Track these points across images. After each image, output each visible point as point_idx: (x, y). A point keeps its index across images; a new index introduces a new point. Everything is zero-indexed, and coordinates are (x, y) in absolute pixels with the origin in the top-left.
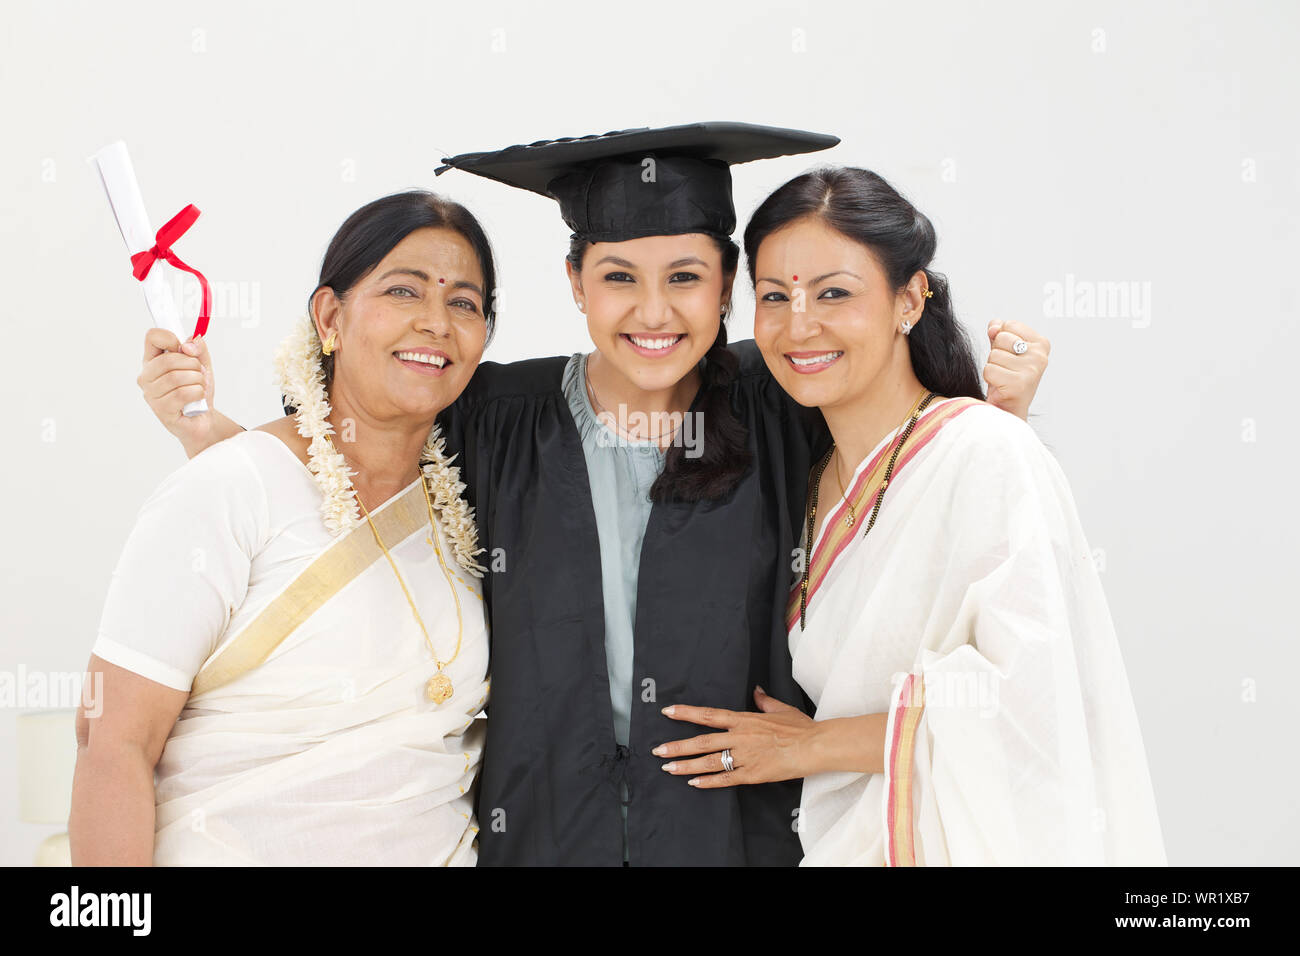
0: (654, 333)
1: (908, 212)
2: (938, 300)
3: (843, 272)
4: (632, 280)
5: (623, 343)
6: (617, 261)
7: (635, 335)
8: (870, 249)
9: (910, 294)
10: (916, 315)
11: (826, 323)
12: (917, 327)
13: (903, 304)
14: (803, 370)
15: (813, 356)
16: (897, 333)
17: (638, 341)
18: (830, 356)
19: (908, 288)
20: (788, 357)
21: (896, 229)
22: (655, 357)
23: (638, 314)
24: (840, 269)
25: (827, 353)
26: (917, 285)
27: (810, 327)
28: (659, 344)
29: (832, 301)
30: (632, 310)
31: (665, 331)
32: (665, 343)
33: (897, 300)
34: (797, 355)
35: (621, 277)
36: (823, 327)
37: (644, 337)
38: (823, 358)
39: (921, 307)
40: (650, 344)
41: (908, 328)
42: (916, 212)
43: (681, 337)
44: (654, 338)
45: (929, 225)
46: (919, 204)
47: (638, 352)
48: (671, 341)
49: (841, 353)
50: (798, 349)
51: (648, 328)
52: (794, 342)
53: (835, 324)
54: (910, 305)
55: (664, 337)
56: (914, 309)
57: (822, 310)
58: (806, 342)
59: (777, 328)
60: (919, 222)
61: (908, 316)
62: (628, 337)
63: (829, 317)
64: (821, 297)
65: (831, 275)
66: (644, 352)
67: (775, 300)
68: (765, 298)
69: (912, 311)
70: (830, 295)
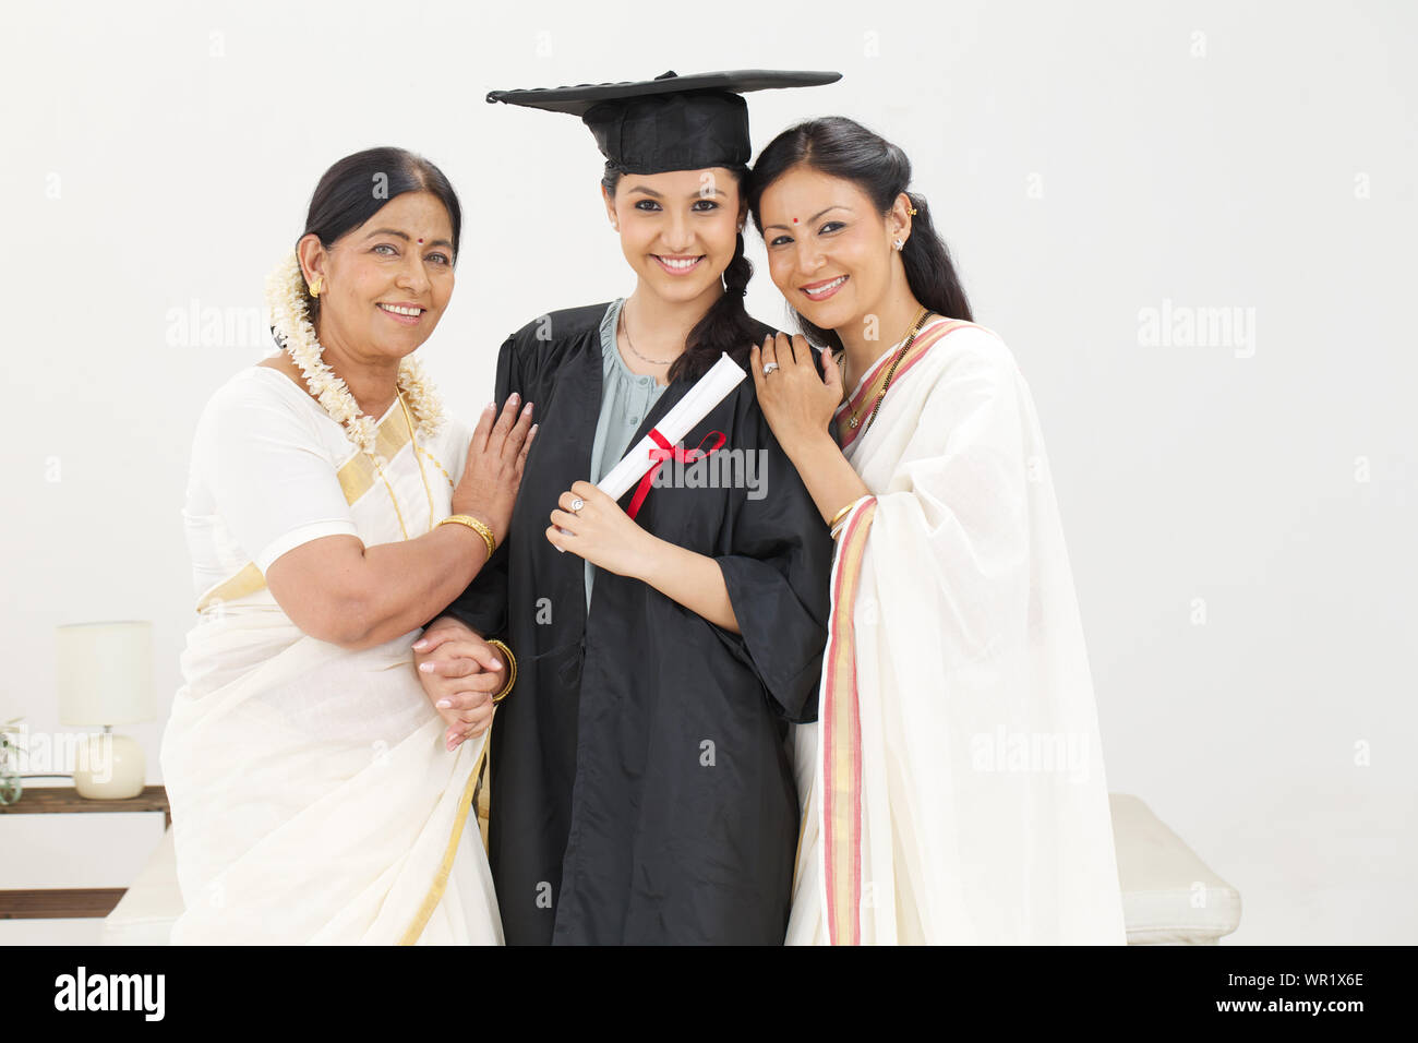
0: (679, 255)
1: (883, 145)
2: (921, 219)
3: (836, 207)
4: (659, 210)
5: (652, 262)
6: (646, 191)
7: (664, 257)
8: (854, 182)
9: (896, 215)
10: (906, 232)
11: (829, 254)
12: (908, 242)
13: (892, 225)
14: (819, 297)
15: (825, 285)
16: (892, 249)
17: (664, 260)
18: (839, 281)
19: (894, 210)
20: (803, 289)
21: (873, 161)
22: (680, 277)
23: (664, 239)
24: (833, 205)
25: (835, 279)
26: (901, 205)
27: (816, 261)
28: (683, 264)
29: (831, 234)
30: (659, 236)
31: (688, 254)
32: (689, 263)
33: (887, 222)
34: (810, 286)
35: (649, 205)
36: (829, 259)
37: (671, 258)
38: (834, 284)
39: (909, 224)
40: (674, 263)
41: (901, 245)
42: (888, 144)
43: (700, 258)
44: (679, 259)
45: (901, 154)
46: (889, 139)
47: (669, 273)
48: (693, 262)
49: (847, 277)
50: (811, 281)
51: (673, 251)
52: (805, 276)
53: (836, 253)
54: (898, 224)
55: (686, 258)
56: (903, 226)
57: (826, 241)
58: (815, 274)
59: (789, 266)
60: (891, 151)
61: (900, 236)
62: (657, 257)
63: (831, 247)
64: (821, 232)
65: (826, 211)
66: (671, 270)
67: (782, 243)
68: (774, 243)
69: (902, 230)
70: (828, 229)
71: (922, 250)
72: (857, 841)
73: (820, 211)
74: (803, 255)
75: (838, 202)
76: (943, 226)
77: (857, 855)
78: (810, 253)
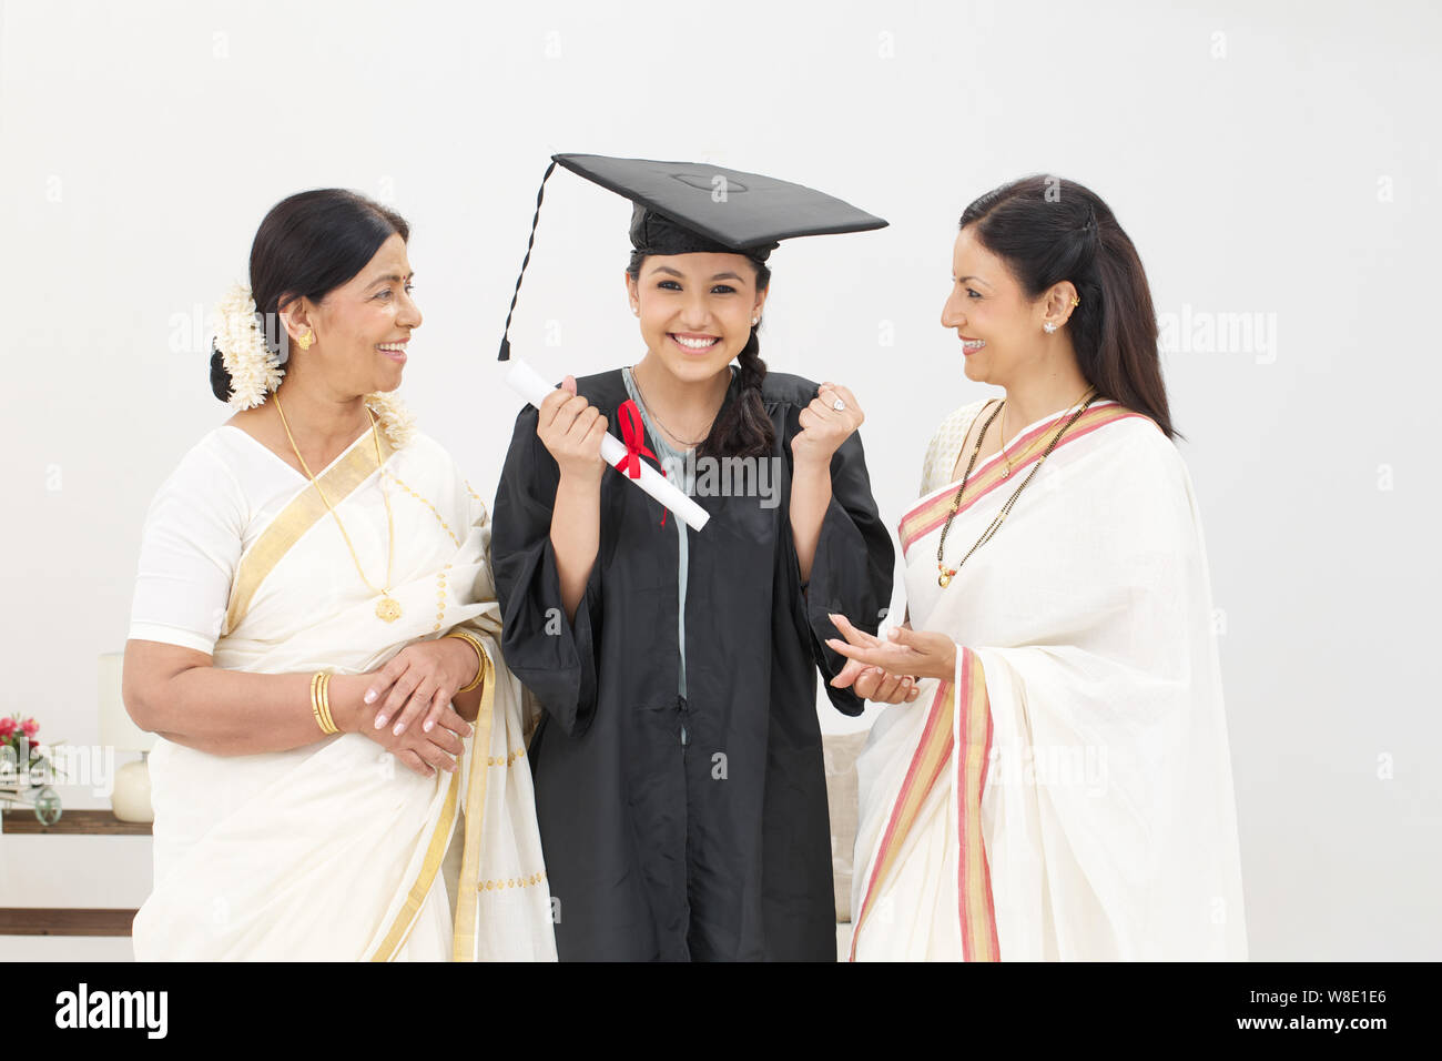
0: (695, 333)
4: (681, 289)
5: (669, 341)
6: (668, 271)
7: (679, 335)
17: (681, 340)
22: (694, 356)
23: (683, 317)
28: (699, 343)
30: (678, 313)
31: (705, 332)
35: (671, 286)
37: (687, 336)
40: (690, 343)
43: (717, 340)
44: (695, 338)
48: (709, 342)
51: (691, 329)
55: (704, 338)
62: (673, 336)
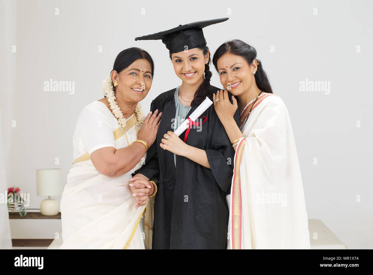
2: (260, 66)
4: (182, 61)
6: (177, 57)
8: (242, 57)
9: (253, 65)
10: (256, 69)
11: (236, 76)
12: (257, 72)
13: (252, 68)
14: (234, 87)
15: (235, 84)
16: (252, 74)
17: (186, 74)
18: (239, 83)
21: (247, 51)
25: (238, 82)
26: (254, 62)
27: (233, 78)
30: (183, 68)
33: (251, 67)
34: (231, 84)
35: (179, 61)
36: (236, 77)
39: (257, 67)
41: (255, 73)
42: (250, 46)
43: (195, 72)
44: (189, 74)
45: (254, 49)
47: (186, 77)
49: (241, 82)
51: (188, 71)
52: (230, 82)
53: (238, 75)
54: (254, 67)
57: (234, 73)
58: (232, 81)
59: (225, 79)
60: (251, 48)
61: (254, 70)
62: (184, 74)
63: (236, 74)
64: (234, 70)
65: (235, 64)
66: (187, 77)
67: (224, 73)
68: (221, 73)
69: (255, 69)
70: (235, 69)
71: (260, 75)
72: (241, 229)
73: (233, 64)
74: (229, 76)
75: (238, 62)
76: (265, 68)
77: (241, 232)
78: (231, 75)
